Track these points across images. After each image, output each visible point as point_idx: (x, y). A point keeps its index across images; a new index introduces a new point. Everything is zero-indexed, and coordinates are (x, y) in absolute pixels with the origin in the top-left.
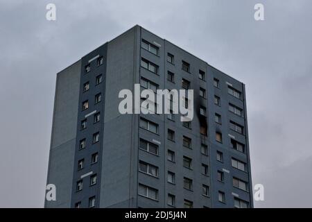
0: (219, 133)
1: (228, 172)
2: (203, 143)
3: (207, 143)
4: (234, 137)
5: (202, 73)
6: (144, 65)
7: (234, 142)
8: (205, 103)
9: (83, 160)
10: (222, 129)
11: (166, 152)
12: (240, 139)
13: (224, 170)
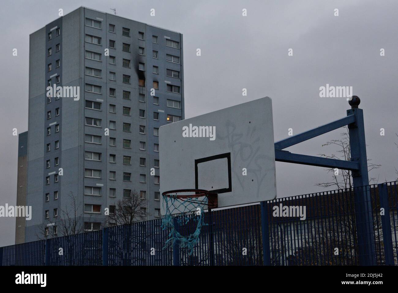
0: (156, 82)
1: (163, 111)
2: (141, 93)
3: (144, 93)
4: (169, 83)
5: (141, 33)
6: (89, 40)
7: (170, 86)
8: (144, 60)
9: (50, 112)
10: (159, 78)
11: (108, 106)
12: (176, 83)
13: (159, 111)
